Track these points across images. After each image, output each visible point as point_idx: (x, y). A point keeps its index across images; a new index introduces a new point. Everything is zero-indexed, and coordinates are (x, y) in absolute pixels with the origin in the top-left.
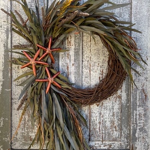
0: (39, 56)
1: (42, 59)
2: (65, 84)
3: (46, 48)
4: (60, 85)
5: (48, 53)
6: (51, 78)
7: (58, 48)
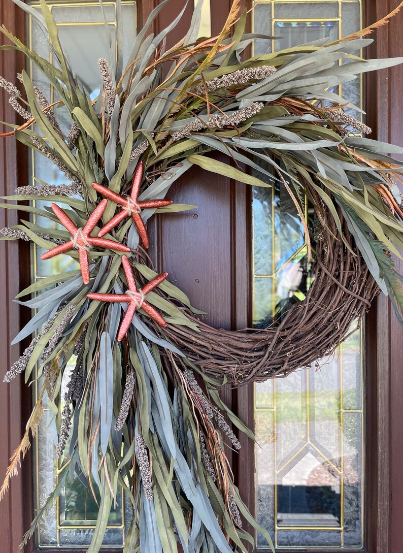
0: (100, 224)
1: (110, 232)
2: (179, 314)
3: (125, 198)
5: (130, 215)
6: (138, 291)
7: (161, 200)
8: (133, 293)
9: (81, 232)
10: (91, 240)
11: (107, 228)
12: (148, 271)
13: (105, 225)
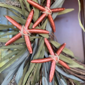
0: (32, 21)
1: (38, 25)
2: (74, 62)
3: (44, 7)
4: (67, 63)
5: (47, 16)
6: (55, 55)
7: (60, 8)
8: (53, 56)
9: (24, 27)
10: (29, 30)
11: (37, 23)
12: (56, 44)
13: (36, 22)
